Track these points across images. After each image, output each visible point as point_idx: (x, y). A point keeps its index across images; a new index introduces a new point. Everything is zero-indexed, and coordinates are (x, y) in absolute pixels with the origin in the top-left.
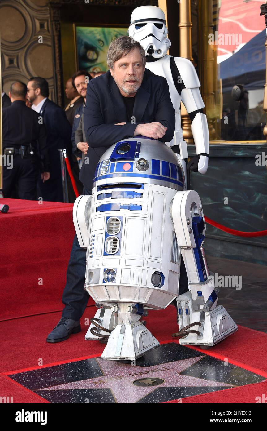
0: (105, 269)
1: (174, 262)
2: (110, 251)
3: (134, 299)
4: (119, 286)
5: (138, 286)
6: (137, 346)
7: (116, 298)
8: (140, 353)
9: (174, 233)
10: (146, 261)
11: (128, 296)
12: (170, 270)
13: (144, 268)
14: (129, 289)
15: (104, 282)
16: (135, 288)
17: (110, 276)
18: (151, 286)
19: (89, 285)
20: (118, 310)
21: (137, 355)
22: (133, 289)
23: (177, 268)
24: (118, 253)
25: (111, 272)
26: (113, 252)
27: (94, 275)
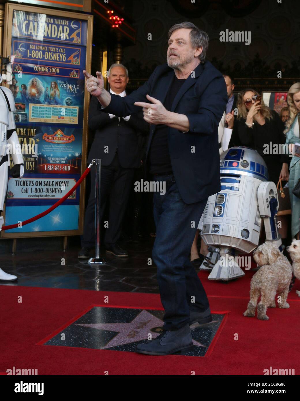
0: (213, 225)
1: (256, 224)
2: (217, 214)
3: (230, 244)
4: (221, 236)
5: (232, 236)
6: (230, 272)
7: (219, 243)
8: (232, 277)
9: (258, 206)
10: (238, 222)
11: (226, 242)
12: (253, 229)
13: (237, 226)
14: (227, 238)
15: (212, 232)
16: (230, 238)
17: (216, 229)
18: (241, 237)
19: (203, 234)
20: (220, 251)
21: (230, 277)
22: (229, 238)
23: (258, 229)
24: (222, 216)
25: (217, 227)
26: (219, 215)
27: (207, 228)
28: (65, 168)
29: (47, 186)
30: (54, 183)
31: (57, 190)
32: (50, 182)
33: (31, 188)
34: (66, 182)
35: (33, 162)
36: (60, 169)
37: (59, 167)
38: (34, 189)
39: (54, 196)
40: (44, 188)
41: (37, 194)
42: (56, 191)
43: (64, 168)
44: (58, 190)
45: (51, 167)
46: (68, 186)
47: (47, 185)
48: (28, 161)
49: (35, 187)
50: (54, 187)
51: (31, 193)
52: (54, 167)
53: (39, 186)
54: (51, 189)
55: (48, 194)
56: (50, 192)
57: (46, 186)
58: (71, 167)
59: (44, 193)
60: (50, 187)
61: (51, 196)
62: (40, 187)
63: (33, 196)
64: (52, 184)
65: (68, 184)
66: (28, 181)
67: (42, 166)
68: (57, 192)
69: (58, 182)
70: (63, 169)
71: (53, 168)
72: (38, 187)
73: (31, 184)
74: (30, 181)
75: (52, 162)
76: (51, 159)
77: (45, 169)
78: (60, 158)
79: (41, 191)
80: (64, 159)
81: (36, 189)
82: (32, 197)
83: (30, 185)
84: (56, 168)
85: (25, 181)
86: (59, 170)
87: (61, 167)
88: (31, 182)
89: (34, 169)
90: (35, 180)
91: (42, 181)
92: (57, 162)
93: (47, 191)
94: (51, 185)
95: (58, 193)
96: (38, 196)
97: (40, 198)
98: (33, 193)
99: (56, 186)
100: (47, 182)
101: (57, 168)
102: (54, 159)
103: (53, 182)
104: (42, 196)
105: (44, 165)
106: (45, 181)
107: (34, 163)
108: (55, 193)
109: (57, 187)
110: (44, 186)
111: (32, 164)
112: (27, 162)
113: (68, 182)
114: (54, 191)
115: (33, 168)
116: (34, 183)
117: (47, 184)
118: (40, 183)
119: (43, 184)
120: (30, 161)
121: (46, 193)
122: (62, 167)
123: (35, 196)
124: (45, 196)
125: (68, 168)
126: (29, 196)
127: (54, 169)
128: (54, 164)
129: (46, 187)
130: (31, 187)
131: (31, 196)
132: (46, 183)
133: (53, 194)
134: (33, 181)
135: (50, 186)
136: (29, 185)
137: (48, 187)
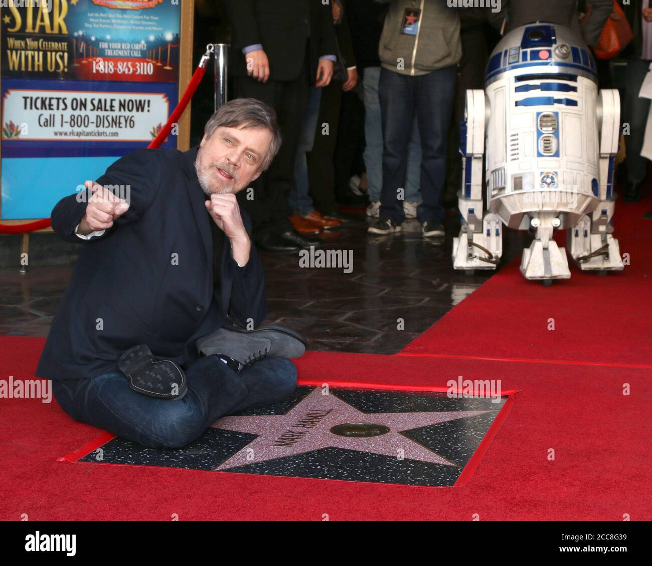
28: (140, 68)
29: (99, 110)
30: (116, 104)
31: (123, 120)
32: (105, 100)
33: (62, 116)
34: (145, 101)
35: (63, 52)
36: (129, 70)
37: (127, 66)
38: (67, 118)
39: (116, 134)
40: (93, 116)
41: (76, 129)
42: (120, 123)
43: (138, 67)
44: (126, 121)
45: (108, 66)
46: (149, 111)
47: (99, 108)
48: (51, 51)
49: (69, 112)
50: (116, 113)
51: (62, 126)
52: (116, 66)
53: (81, 109)
54: (110, 119)
55: (101, 129)
56: (106, 124)
57: (97, 110)
58: (154, 65)
59: (92, 128)
60: (106, 114)
61: (108, 134)
62: (83, 113)
63: (66, 134)
64: (112, 106)
65: (149, 106)
66: (53, 98)
67: (84, 62)
68: (123, 125)
69: (125, 101)
70: (137, 71)
71: (111, 67)
72: (77, 113)
73: (62, 106)
74: (58, 99)
75: (109, 53)
76: (106, 47)
77: (94, 71)
78: (129, 45)
79: (85, 121)
80: (137, 47)
81: (72, 118)
82: (63, 138)
83: (58, 109)
84: (120, 67)
85: (46, 98)
86: (126, 72)
87: (132, 65)
88: (61, 101)
89: (66, 70)
90: (69, 96)
91: (86, 100)
92: (121, 53)
93: (100, 122)
94: (108, 107)
95: (126, 127)
96: (79, 134)
97: (83, 138)
98: (67, 128)
99: (120, 110)
100: (100, 101)
101: (122, 68)
102: (113, 45)
103: (112, 100)
104: (88, 134)
105: (90, 60)
106: (94, 99)
107: (66, 55)
108: (120, 127)
109: (123, 113)
110: (92, 110)
111: (62, 57)
112: (49, 54)
113: (149, 102)
114: (115, 122)
115: (64, 67)
116: (68, 102)
117: (100, 106)
118: (83, 105)
119: (89, 106)
120: (56, 52)
121: (97, 126)
122: (134, 66)
123: (72, 133)
124: (95, 135)
125: (148, 69)
126: (56, 134)
127: (116, 71)
128: (115, 59)
129: (96, 113)
130: (61, 112)
131: (61, 134)
132: (96, 103)
133: (115, 129)
134: (65, 99)
135: (106, 110)
136: (55, 107)
137: (101, 113)
